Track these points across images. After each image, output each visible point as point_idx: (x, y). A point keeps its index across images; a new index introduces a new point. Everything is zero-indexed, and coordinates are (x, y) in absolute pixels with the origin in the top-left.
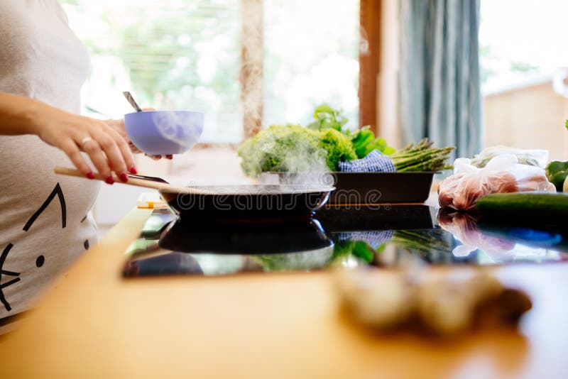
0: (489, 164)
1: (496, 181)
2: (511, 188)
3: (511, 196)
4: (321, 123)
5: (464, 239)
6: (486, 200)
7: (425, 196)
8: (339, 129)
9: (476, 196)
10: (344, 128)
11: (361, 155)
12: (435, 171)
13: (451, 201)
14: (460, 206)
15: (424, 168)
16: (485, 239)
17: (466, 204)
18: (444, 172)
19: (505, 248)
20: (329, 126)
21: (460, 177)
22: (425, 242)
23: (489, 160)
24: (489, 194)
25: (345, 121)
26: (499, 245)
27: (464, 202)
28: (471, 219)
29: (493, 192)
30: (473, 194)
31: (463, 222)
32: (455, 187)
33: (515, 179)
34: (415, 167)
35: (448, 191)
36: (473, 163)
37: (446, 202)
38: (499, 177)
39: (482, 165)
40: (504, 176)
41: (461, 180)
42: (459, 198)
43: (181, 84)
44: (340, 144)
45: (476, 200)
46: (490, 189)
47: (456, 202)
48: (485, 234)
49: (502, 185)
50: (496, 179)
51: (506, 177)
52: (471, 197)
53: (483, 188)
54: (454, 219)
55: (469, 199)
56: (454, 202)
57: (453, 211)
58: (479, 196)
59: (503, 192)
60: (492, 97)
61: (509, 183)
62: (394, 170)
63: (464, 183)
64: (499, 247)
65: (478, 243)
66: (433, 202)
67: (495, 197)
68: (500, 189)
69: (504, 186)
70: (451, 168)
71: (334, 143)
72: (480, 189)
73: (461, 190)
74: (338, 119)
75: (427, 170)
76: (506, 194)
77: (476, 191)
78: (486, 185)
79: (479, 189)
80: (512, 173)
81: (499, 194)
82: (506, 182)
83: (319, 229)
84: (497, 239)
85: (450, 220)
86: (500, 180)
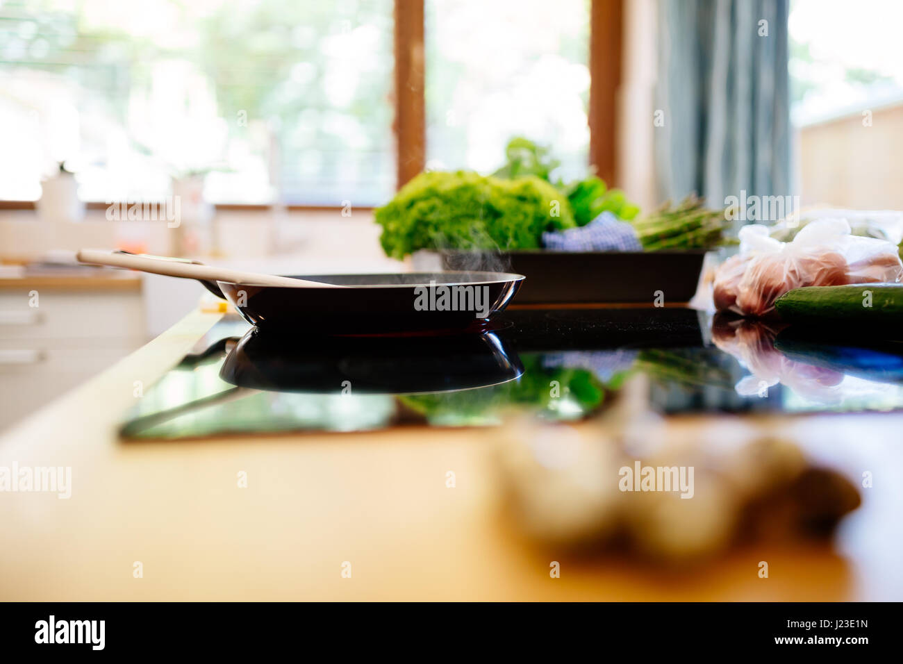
0: (799, 237)
1: (812, 266)
2: (837, 277)
3: (837, 291)
4: (513, 168)
5: (755, 365)
6: (794, 298)
7: (691, 291)
8: (545, 177)
9: (777, 292)
10: (554, 176)
11: (582, 220)
12: (709, 249)
13: (732, 299)
14: (748, 309)
15: (691, 243)
16: (791, 365)
17: (758, 307)
18: (723, 250)
19: (826, 382)
20: (528, 172)
21: (749, 259)
22: (689, 370)
23: (799, 229)
24: (798, 287)
25: (556, 164)
26: (815, 376)
27: (754, 301)
28: (768, 332)
29: (806, 284)
30: (770, 288)
31: (753, 336)
32: (741, 275)
33: (843, 262)
34: (674, 242)
35: (729, 283)
36: (772, 235)
37: (724, 301)
38: (817, 259)
39: (788, 238)
40: (826, 257)
41: (751, 264)
42: (747, 295)
43: (299, 108)
44: (544, 203)
45: (776, 299)
46: (800, 280)
47: (743, 303)
48: (791, 358)
49: (822, 271)
50: (811, 262)
51: (828, 258)
52: (768, 293)
53: (788, 278)
54: (737, 331)
55: (764, 296)
56: (738, 302)
57: (735, 316)
58: (782, 291)
59: (822, 284)
60: (812, 130)
61: (833, 269)
62: (638, 247)
63: (756, 269)
64: (814, 380)
65: (781, 372)
66: (703, 301)
67: (811, 294)
68: (817, 278)
69: (825, 273)
70: (735, 244)
71: (536, 201)
72: (784, 279)
73: (750, 281)
74: (545, 160)
75: (696, 246)
76: (828, 288)
77: (776, 283)
78: (793, 272)
79: (782, 278)
80: (840, 252)
81: (816, 287)
82: (828, 266)
83: (496, 349)
84: (813, 366)
85: (731, 332)
86: (818, 264)
